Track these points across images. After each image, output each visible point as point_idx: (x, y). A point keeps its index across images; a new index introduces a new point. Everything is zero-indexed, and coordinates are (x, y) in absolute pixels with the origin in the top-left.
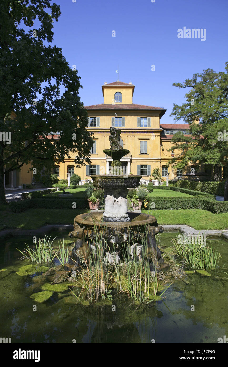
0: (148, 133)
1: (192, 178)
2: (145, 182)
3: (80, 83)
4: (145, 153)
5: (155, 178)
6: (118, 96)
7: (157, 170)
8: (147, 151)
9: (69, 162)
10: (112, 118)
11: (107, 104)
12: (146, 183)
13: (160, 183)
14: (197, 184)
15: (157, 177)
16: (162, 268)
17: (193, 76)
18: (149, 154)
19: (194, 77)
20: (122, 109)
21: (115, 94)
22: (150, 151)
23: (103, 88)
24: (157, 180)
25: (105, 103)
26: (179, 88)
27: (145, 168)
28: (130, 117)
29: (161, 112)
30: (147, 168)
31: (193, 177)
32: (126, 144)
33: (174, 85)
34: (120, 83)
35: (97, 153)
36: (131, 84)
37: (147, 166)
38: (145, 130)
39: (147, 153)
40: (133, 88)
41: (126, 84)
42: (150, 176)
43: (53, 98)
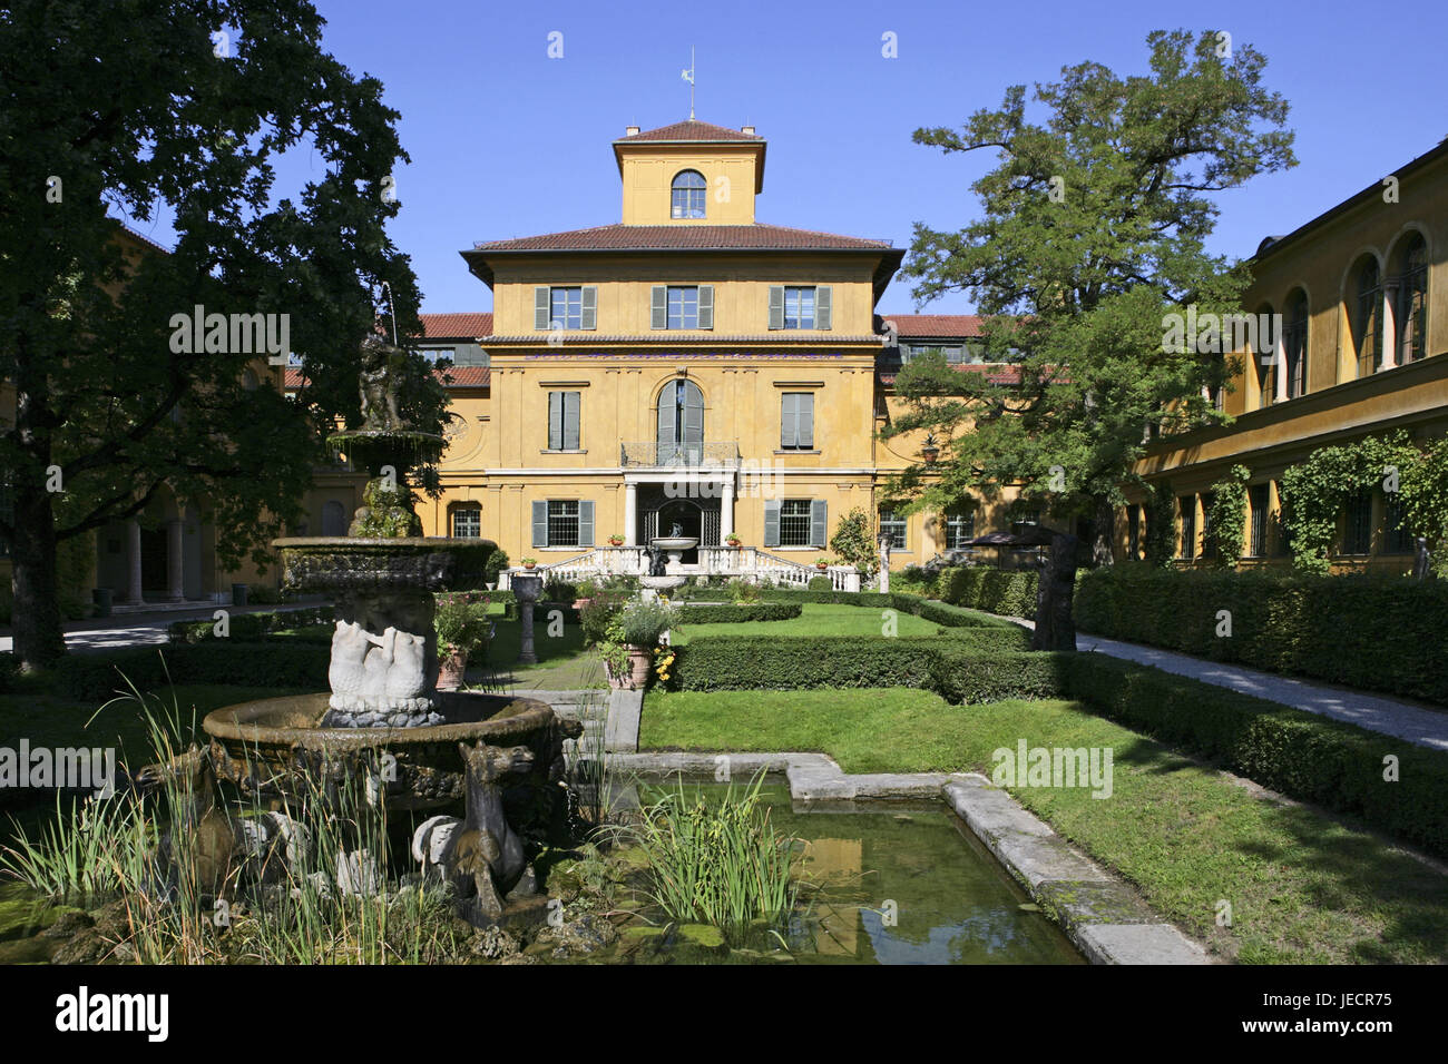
0: (818, 357)
1: (1016, 557)
2: (798, 575)
3: (397, 139)
4: (802, 448)
5: (847, 558)
6: (688, 188)
7: (857, 521)
8: (811, 438)
9: (458, 486)
10: (655, 289)
11: (638, 223)
12: (803, 581)
13: (868, 579)
14: (1007, 582)
15: (854, 554)
16: (510, 911)
17: (1003, 94)
18: (819, 453)
19: (1008, 100)
20: (699, 248)
21: (673, 182)
22: (826, 436)
23: (621, 150)
24: (854, 566)
25: (628, 223)
26: (945, 152)
27: (804, 516)
28: (734, 283)
29: (879, 261)
30: (812, 512)
31: (1019, 554)
32: (716, 406)
33: (921, 137)
34: (700, 129)
35: (583, 448)
36: (749, 132)
37: (812, 504)
38: (803, 342)
39: (811, 448)
40: (760, 151)
41: (726, 134)
42: (825, 549)
43: (242, 210)
